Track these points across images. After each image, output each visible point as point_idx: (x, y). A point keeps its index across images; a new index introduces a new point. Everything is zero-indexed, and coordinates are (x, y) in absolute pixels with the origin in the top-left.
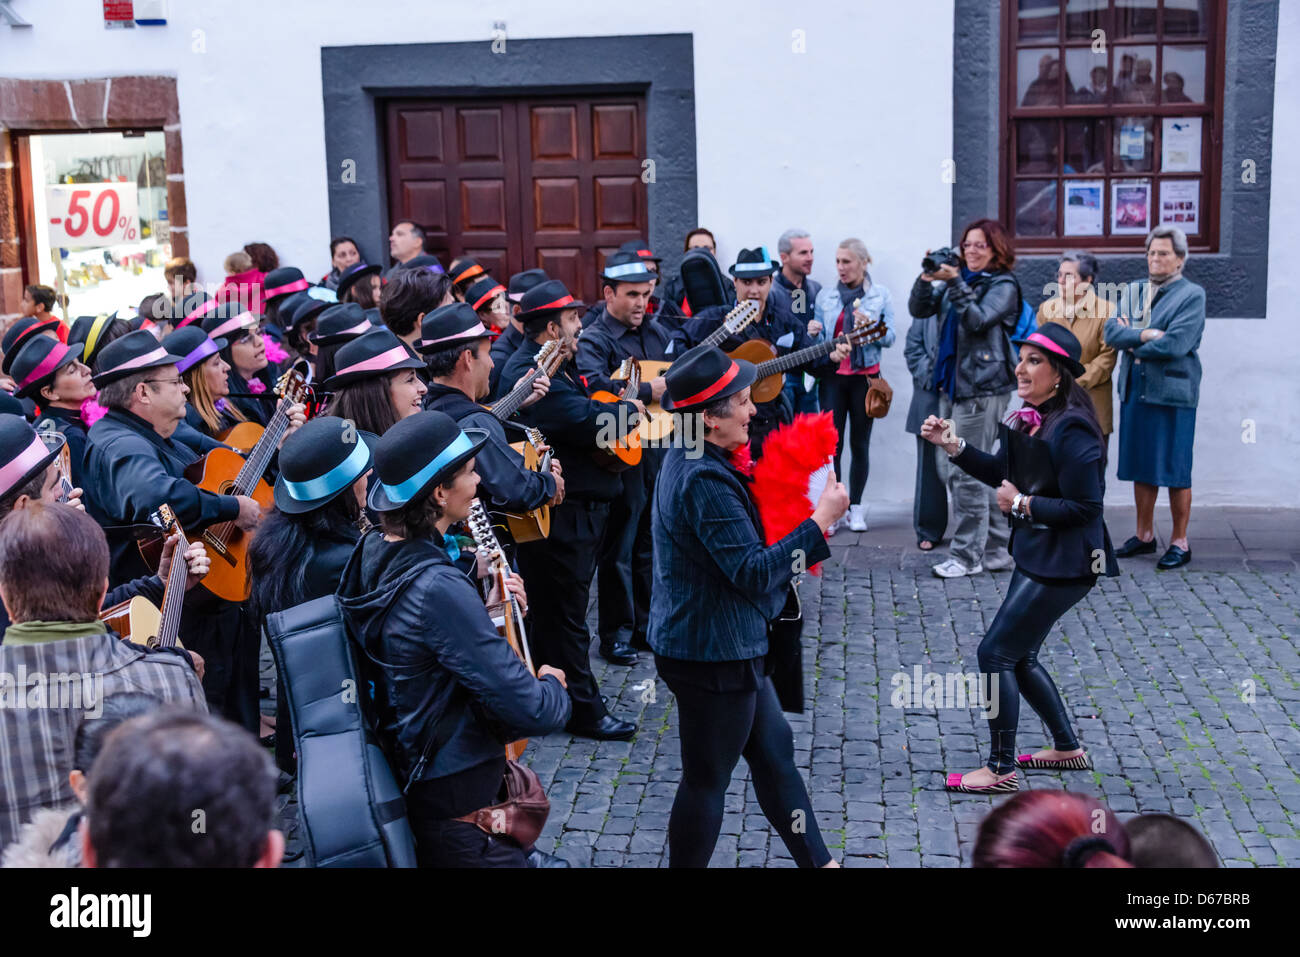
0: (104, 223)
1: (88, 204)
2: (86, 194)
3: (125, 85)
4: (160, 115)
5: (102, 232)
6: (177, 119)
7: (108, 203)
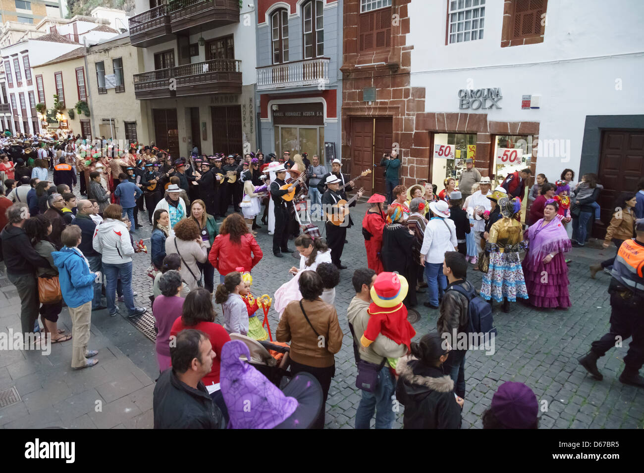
0: (512, 159)
1: (509, 154)
2: (509, 151)
3: (525, 124)
4: (533, 132)
5: (511, 161)
6: (538, 134)
7: (514, 153)
